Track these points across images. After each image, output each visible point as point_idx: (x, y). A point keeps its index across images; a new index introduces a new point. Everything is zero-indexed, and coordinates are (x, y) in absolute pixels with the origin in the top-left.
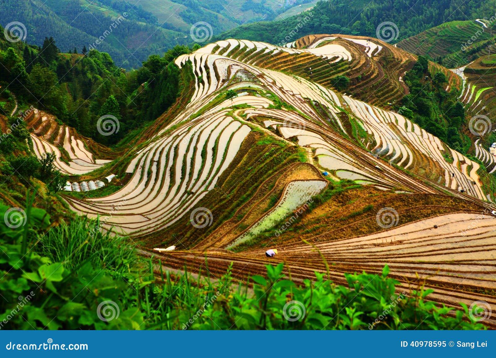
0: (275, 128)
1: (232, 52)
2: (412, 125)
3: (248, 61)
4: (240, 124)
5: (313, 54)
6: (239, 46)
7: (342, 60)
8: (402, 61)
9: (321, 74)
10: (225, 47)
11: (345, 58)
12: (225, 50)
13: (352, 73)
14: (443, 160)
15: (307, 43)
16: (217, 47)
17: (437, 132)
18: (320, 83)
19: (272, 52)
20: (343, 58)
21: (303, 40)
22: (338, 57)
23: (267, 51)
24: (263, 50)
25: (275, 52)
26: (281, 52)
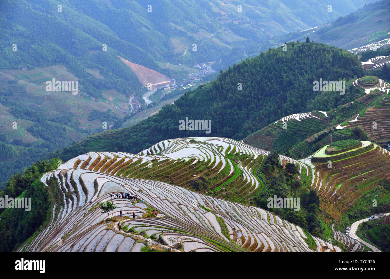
0: (158, 237)
1: (94, 164)
2: (274, 218)
3: (109, 172)
4: (122, 237)
5: (171, 159)
6: (99, 158)
7: (199, 161)
8: (254, 156)
9: (182, 177)
10: (86, 160)
11: (202, 160)
12: (86, 163)
13: (209, 173)
14: (308, 247)
15: (163, 149)
16: (79, 162)
17: (297, 221)
18: (181, 186)
19: (131, 161)
20: (200, 159)
21: (158, 146)
22: (195, 159)
23: (127, 160)
24: (123, 160)
25: (135, 160)
26: (140, 160)
